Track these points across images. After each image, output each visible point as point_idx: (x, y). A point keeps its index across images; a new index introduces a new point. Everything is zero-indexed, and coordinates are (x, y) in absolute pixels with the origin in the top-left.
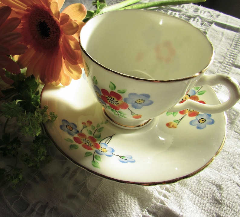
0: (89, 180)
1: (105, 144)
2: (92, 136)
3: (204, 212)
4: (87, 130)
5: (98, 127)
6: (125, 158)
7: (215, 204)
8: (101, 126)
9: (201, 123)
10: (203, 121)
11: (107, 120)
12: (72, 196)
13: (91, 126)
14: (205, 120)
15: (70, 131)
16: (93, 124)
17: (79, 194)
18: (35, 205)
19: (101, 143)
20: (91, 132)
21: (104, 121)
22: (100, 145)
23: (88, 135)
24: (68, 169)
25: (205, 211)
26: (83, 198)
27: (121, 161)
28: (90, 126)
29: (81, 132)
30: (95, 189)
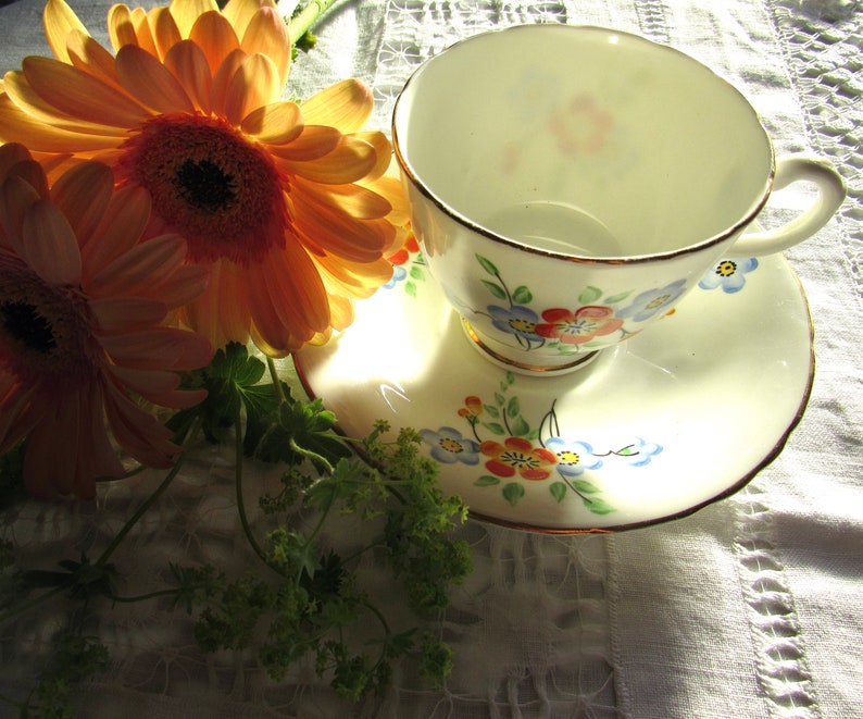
0: (576, 552)
1: (552, 439)
2: (507, 436)
3: (841, 479)
4: (485, 425)
5: (501, 403)
6: (633, 450)
7: (848, 448)
8: (508, 396)
9: (728, 275)
10: (728, 268)
11: (509, 373)
12: (567, 619)
13: (484, 411)
14: (733, 264)
15: (459, 454)
16: (483, 402)
17: (581, 601)
18: (504, 696)
19: (544, 442)
20: (497, 428)
21: (503, 378)
22: (547, 449)
23: (500, 439)
24: (509, 555)
25: (842, 475)
26: (593, 604)
27: (636, 465)
28: (481, 412)
29: (480, 441)
30: (607, 566)
